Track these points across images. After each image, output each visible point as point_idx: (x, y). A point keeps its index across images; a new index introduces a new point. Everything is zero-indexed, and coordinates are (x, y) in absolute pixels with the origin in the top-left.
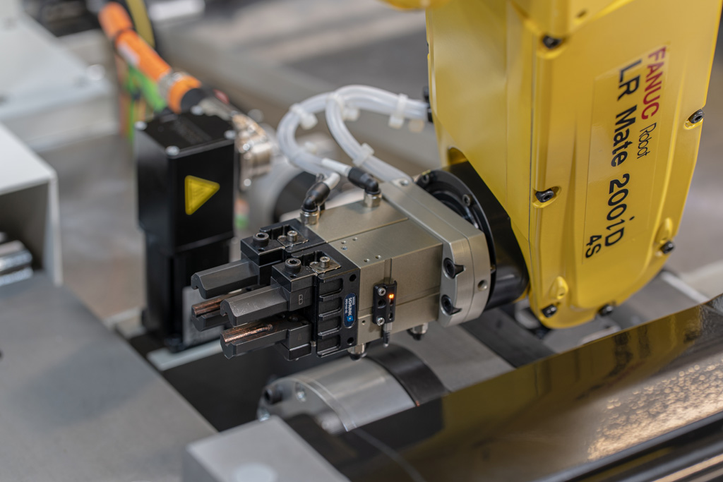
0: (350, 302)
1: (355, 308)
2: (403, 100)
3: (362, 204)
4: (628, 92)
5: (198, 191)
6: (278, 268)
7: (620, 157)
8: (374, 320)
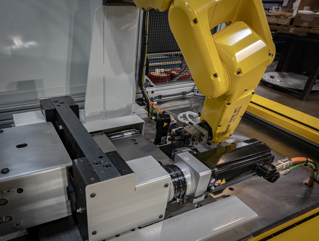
0: (190, 139)
1: (190, 140)
2: (196, 113)
3: (191, 126)
4: (235, 112)
5: (165, 124)
6: (181, 134)
7: (230, 122)
8: (192, 142)
